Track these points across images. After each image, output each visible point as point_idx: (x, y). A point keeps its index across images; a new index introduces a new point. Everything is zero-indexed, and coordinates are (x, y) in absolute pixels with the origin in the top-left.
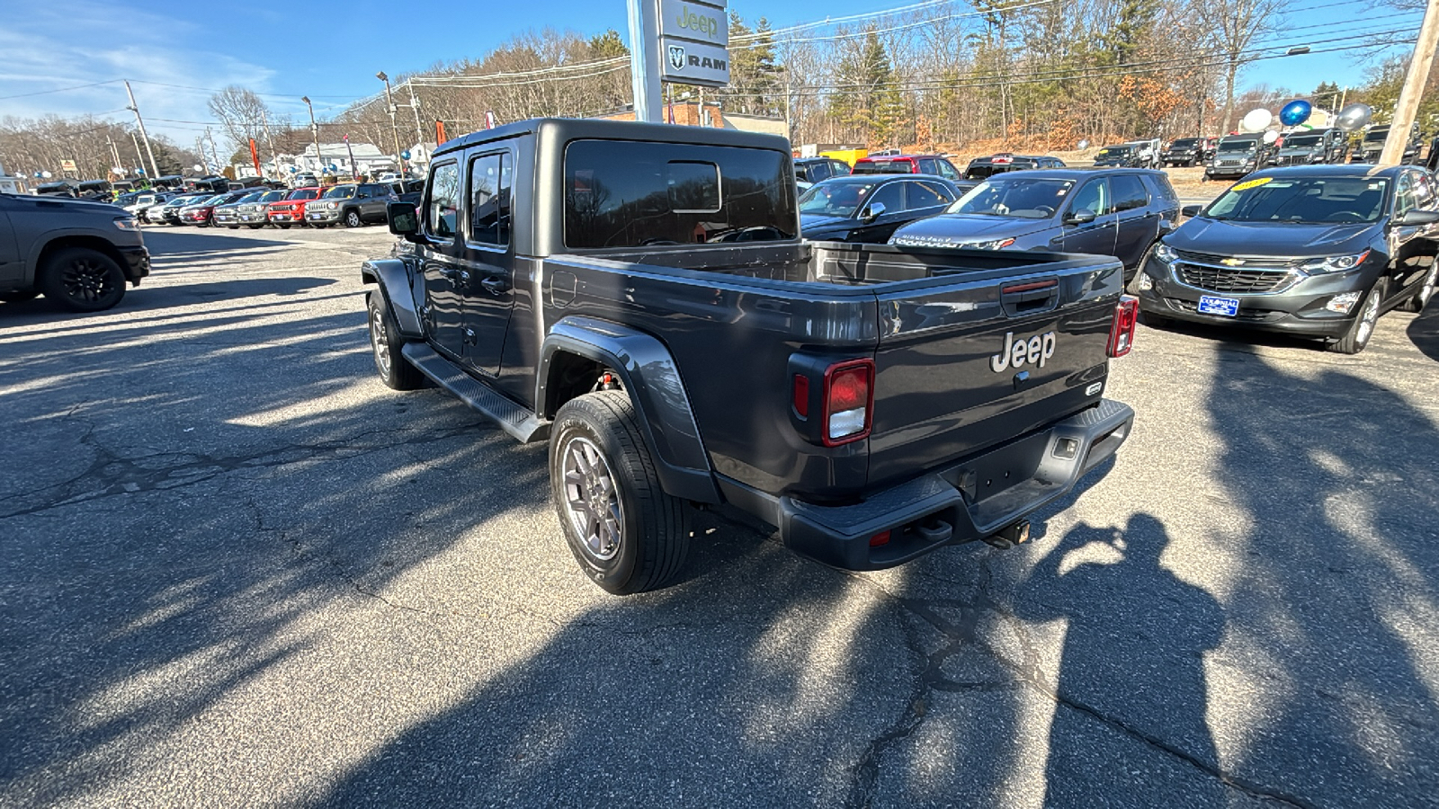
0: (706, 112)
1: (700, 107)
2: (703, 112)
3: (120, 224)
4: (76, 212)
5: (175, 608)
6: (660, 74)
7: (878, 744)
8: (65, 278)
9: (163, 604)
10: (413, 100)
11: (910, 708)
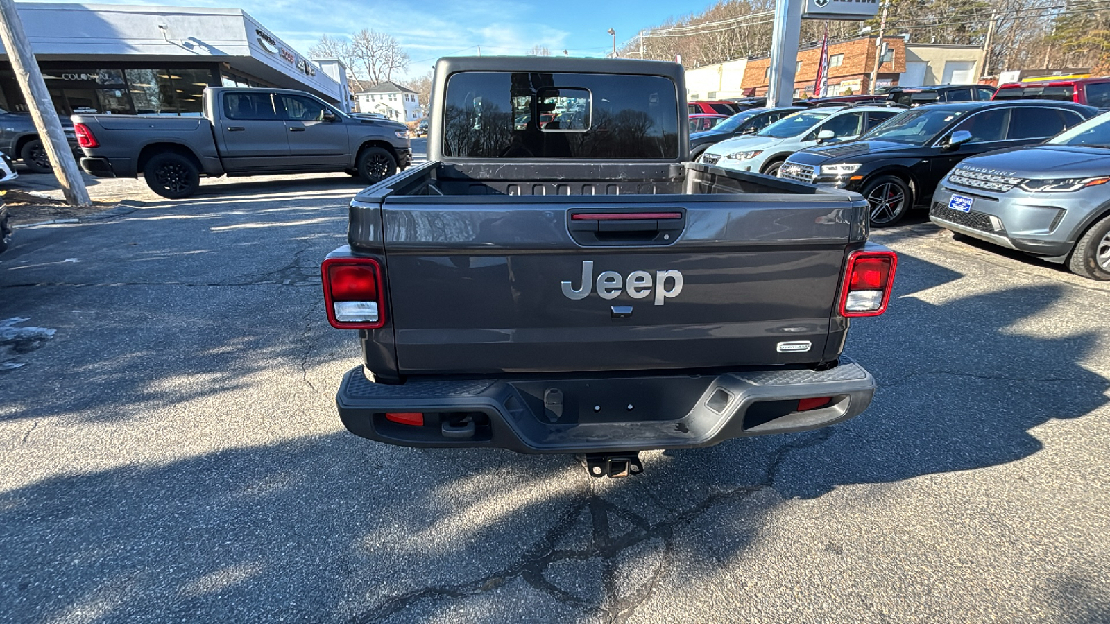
0: (884, 44)
1: (878, 40)
2: (881, 45)
3: (398, 134)
4: (378, 126)
5: (230, 348)
6: (802, 12)
7: (429, 591)
8: (368, 164)
9: (230, 345)
10: (641, 49)
11: (484, 580)
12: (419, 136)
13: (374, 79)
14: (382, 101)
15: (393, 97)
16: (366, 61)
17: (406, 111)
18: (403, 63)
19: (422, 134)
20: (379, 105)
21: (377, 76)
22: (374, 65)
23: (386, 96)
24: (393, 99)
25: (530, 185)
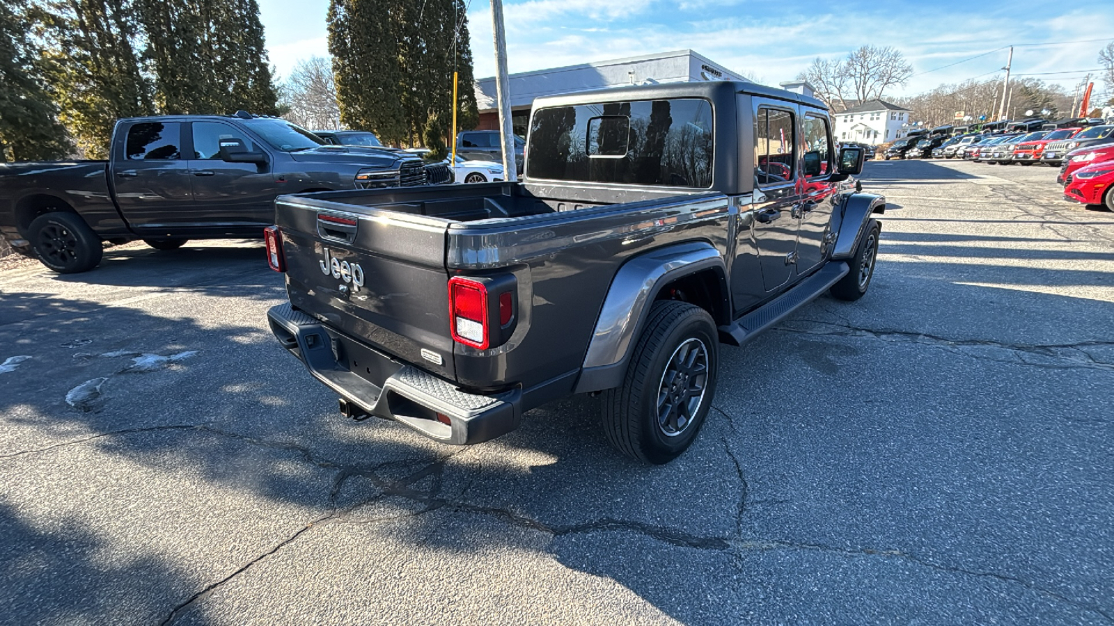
12: (888, 158)
13: (861, 98)
14: (862, 121)
15: (875, 116)
16: (858, 80)
17: (888, 131)
18: (902, 78)
19: (892, 156)
20: (857, 125)
21: (865, 95)
22: (865, 83)
23: (867, 116)
24: (875, 118)
25: (572, 206)
